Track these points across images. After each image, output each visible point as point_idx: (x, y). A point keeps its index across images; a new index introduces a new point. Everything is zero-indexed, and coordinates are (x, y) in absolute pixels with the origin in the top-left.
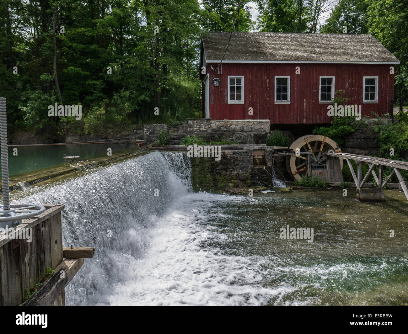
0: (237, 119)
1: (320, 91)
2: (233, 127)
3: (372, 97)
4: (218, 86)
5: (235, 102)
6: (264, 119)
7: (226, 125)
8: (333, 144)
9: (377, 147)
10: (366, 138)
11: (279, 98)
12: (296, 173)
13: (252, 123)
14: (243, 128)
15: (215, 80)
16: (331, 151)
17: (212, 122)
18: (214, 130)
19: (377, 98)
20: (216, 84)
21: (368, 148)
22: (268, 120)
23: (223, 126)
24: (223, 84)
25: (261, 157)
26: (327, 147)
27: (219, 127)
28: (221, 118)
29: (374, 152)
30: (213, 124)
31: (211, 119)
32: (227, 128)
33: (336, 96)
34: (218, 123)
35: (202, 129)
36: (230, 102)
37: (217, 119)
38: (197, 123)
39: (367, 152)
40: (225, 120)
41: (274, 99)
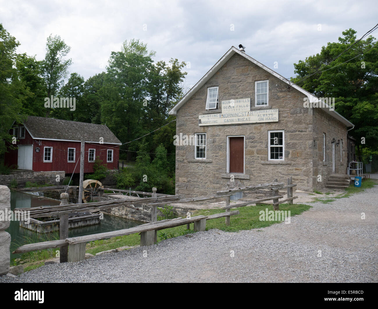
0: (48, 171)
1: (89, 156)
2: (46, 175)
3: (111, 160)
4: (38, 152)
5: (47, 161)
6: (62, 171)
7: (42, 174)
8: (100, 184)
9: (115, 184)
10: (110, 180)
11: (69, 159)
12: (84, 199)
13: (56, 173)
14: (51, 176)
15: (37, 149)
16: (100, 187)
17: (34, 173)
18: (35, 178)
19: (112, 160)
20: (37, 151)
21: (111, 185)
22: (64, 171)
23: (40, 175)
24: (41, 151)
25: (71, 192)
26: (98, 185)
27: (38, 176)
28: (39, 170)
29: (114, 186)
30: (35, 174)
31: (33, 172)
32: (43, 176)
33: (96, 159)
34: (37, 173)
35: (29, 177)
36: (45, 161)
37: (37, 171)
38: (26, 173)
39: (111, 187)
40: (41, 172)
41: (67, 160)
